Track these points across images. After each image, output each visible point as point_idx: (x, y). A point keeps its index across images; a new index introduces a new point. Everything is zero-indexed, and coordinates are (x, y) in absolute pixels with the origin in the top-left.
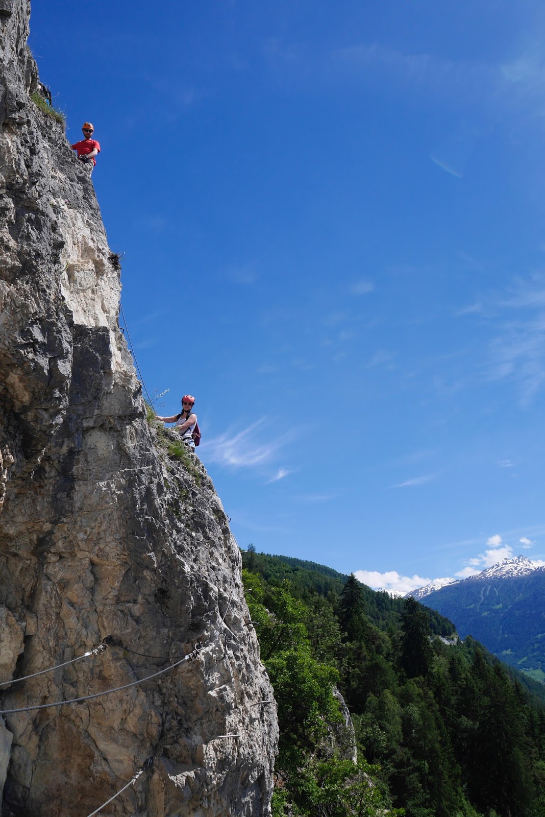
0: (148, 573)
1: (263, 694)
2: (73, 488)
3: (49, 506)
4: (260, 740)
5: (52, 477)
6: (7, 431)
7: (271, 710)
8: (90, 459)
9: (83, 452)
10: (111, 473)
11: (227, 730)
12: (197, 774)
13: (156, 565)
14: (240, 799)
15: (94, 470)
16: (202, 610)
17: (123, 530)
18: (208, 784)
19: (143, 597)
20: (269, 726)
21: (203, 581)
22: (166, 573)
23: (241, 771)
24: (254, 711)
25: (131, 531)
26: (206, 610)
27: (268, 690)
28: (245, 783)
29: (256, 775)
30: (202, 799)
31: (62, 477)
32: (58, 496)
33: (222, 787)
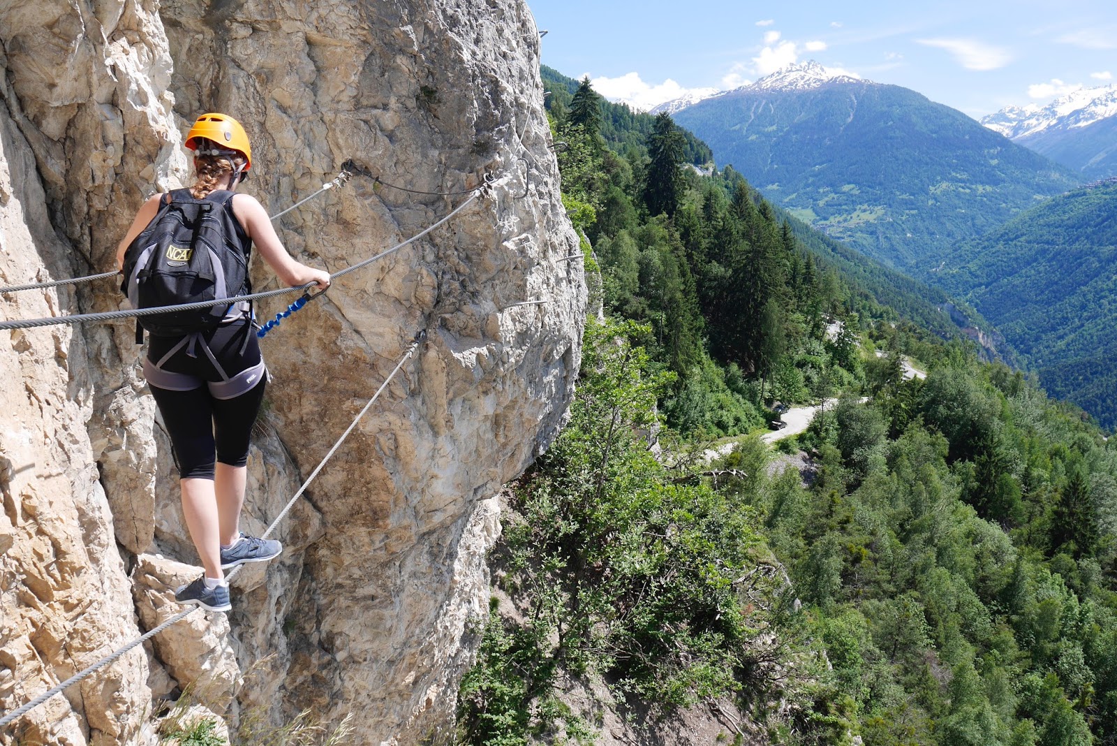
0: (403, 60)
1: (570, 245)
4: (568, 306)
7: (579, 266)
11: (528, 293)
12: (491, 351)
13: (416, 47)
14: (541, 378)
16: (491, 122)
18: (504, 363)
19: (398, 100)
20: (578, 288)
21: (490, 75)
22: (433, 61)
23: (544, 346)
24: (560, 268)
26: (497, 123)
27: (575, 239)
28: (549, 359)
29: (562, 350)
30: (495, 380)
33: (521, 366)
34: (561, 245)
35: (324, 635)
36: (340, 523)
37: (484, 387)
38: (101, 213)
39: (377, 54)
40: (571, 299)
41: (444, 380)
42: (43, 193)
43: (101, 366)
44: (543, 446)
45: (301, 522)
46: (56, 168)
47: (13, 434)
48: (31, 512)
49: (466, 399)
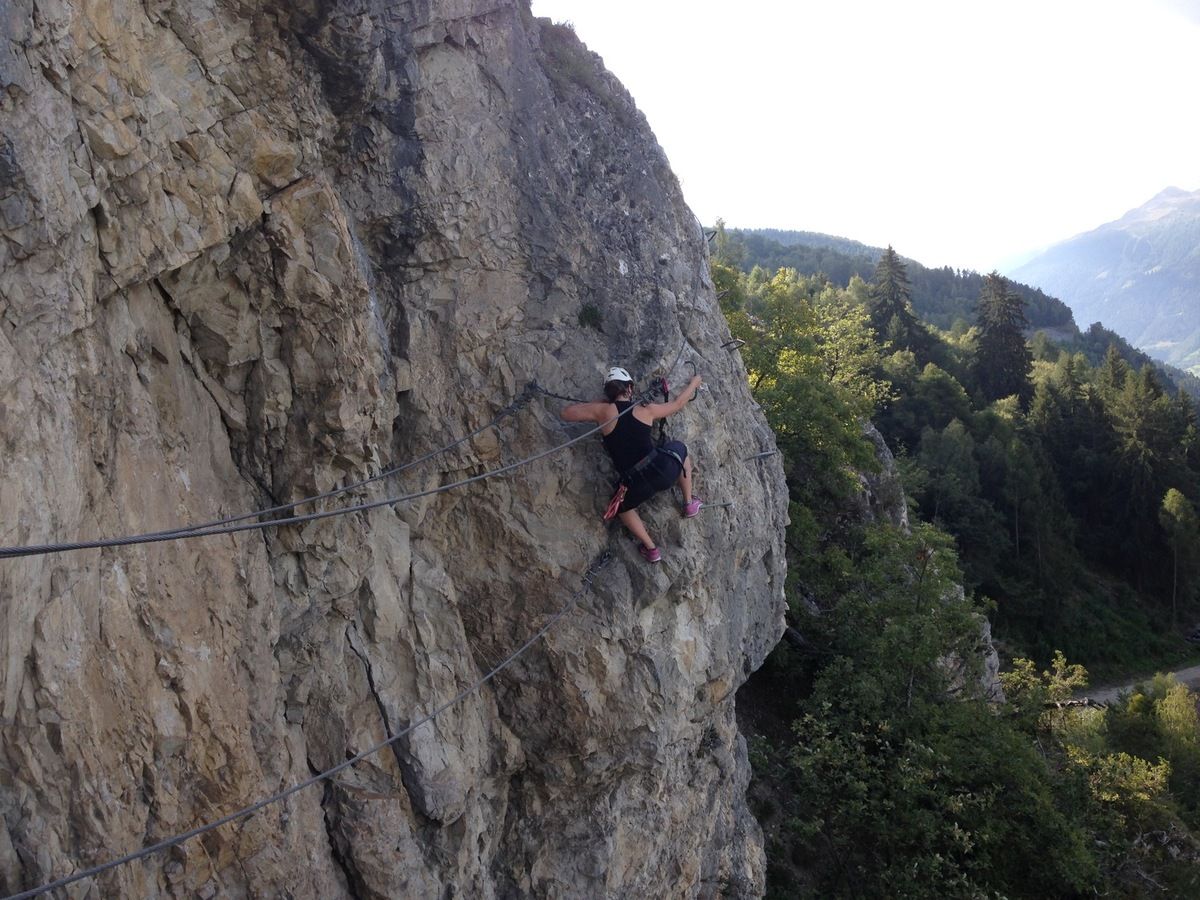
0: (564, 282)
1: (761, 444)
2: (422, 156)
3: (390, 192)
4: (761, 507)
5: (384, 143)
6: (293, 69)
7: (775, 464)
8: (439, 103)
9: (426, 92)
10: (478, 124)
11: (711, 496)
12: (674, 557)
13: (574, 268)
14: (739, 585)
15: (449, 122)
16: (654, 330)
17: (514, 219)
18: (691, 570)
19: (562, 320)
20: (774, 487)
21: (650, 285)
22: (592, 279)
23: (737, 550)
24: (749, 468)
25: (526, 219)
26: (661, 330)
27: (769, 437)
28: (745, 564)
29: (760, 554)
30: (684, 588)
31: (401, 139)
32: (401, 173)
33: (712, 572)
34: (748, 444)
35: (535, 882)
36: (540, 749)
37: (674, 596)
38: (279, 452)
39: (538, 279)
40: (766, 500)
41: (630, 590)
42: (227, 440)
43: (289, 592)
44: (756, 661)
45: (499, 749)
46: (238, 417)
47: (192, 650)
48: (205, 719)
49: (658, 610)
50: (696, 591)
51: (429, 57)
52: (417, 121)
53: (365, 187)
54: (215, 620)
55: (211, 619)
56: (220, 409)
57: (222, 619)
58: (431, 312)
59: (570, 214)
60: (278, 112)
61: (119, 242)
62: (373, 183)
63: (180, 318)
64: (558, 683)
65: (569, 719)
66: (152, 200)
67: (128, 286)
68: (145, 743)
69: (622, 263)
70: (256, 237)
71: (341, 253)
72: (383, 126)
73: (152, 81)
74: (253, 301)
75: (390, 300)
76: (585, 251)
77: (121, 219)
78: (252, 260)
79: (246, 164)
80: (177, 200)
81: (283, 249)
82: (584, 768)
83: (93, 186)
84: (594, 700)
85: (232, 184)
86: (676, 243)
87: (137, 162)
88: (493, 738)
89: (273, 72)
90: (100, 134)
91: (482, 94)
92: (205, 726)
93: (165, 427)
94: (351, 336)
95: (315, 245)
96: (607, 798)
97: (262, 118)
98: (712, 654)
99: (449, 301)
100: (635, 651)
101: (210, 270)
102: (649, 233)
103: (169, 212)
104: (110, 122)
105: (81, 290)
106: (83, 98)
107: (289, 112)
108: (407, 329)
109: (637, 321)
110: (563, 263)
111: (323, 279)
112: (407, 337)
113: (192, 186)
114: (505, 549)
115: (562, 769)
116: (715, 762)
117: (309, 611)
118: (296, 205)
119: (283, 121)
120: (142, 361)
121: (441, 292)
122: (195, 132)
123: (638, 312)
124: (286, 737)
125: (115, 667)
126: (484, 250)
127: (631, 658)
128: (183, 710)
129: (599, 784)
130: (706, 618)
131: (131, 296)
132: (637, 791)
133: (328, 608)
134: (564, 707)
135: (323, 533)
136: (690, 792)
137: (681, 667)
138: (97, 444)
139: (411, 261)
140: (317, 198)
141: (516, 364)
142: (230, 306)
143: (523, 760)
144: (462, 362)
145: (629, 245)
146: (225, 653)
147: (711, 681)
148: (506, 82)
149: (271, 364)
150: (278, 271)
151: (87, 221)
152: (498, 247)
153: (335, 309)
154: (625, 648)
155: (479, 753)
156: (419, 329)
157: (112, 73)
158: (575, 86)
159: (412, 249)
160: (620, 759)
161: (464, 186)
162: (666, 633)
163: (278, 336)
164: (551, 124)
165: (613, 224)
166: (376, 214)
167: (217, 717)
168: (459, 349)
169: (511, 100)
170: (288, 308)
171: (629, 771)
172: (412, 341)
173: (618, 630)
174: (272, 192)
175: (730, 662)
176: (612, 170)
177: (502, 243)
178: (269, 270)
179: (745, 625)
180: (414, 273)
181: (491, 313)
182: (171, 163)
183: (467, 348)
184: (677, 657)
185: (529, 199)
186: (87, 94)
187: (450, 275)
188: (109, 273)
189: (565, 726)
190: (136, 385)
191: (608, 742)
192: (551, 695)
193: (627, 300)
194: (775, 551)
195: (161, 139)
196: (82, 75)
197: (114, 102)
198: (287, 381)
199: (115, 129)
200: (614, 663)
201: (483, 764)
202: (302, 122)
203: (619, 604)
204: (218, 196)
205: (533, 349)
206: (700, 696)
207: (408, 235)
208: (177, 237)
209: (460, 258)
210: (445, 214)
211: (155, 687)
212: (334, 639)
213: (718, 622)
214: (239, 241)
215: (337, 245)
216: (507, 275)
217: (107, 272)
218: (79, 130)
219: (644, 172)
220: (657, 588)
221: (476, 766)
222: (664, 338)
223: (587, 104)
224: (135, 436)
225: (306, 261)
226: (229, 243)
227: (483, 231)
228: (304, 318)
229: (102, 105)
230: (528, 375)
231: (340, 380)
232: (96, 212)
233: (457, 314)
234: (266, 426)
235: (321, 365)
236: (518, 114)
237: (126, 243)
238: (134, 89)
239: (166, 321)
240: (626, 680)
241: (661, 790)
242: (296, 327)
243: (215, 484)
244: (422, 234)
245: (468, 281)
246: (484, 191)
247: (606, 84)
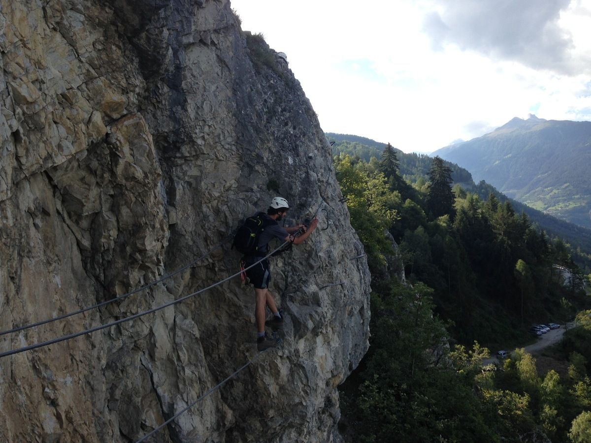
0: (259, 167)
1: (357, 251)
2: (185, 101)
3: (168, 119)
4: (358, 284)
5: (165, 94)
6: (125, 55)
7: (364, 261)
8: (195, 73)
9: (188, 68)
10: (216, 85)
11: (334, 279)
12: (316, 312)
13: (265, 160)
14: (348, 325)
15: (200, 84)
16: (306, 193)
17: (234, 134)
18: (324, 318)
19: (258, 187)
20: (364, 273)
21: (304, 169)
22: (274, 166)
23: (347, 307)
24: (352, 263)
25: (240, 134)
26: (310, 193)
27: (361, 246)
28: (351, 314)
29: (358, 308)
30: (321, 328)
31: (174, 92)
32: (174, 109)
33: (335, 319)
34: (351, 251)
36: (243, 416)
37: (315, 333)
38: (109, 262)
39: (246, 166)
40: (361, 280)
41: (293, 329)
42: (79, 256)
43: (111, 338)
44: (355, 364)
45: (221, 416)
46: (86, 243)
47: (62, 380)
48: (70, 420)
49: (307, 340)
50: (326, 329)
51: (190, 49)
52: (183, 82)
53: (154, 116)
54: (74, 360)
55: (72, 360)
56: (77, 239)
57: (78, 359)
58: (188, 182)
59: (263, 133)
60: (116, 78)
61: (27, 150)
62: (159, 114)
63: (56, 190)
64: (254, 381)
65: (260, 400)
66: (47, 127)
67: (31, 175)
68: (38, 439)
69: (290, 158)
70: (102, 146)
71: (149, 154)
72: (165, 85)
73: (47, 61)
74: (99, 180)
75: (166, 175)
76: (271, 152)
77: (29, 138)
78: (99, 158)
79: (98, 106)
80: (61, 127)
81: (117, 152)
82: (267, 425)
83: (14, 120)
84: (273, 389)
85: (90, 117)
86: (317, 148)
87: (39, 105)
88: (218, 410)
89: (115, 57)
90: (19, 90)
91: (218, 70)
92: (70, 425)
93: (48, 252)
94: (152, 199)
95: (135, 151)
96: (278, 439)
97: (109, 82)
98: (334, 362)
99: (198, 176)
100: (295, 362)
101: (75, 164)
102: (303, 143)
103: (55, 133)
104: (25, 83)
105: (4, 177)
106: (10, 70)
107: (123, 79)
108: (175, 190)
109: (298, 188)
110: (259, 158)
111: (139, 169)
112: (175, 195)
113: (68, 119)
114: (226, 308)
115: (255, 426)
116: (331, 415)
117: (122, 348)
118: (125, 129)
119: (119, 83)
120: (36, 216)
121: (194, 172)
122: (71, 88)
123: (298, 184)
124: (110, 420)
125: (20, 396)
126: (217, 150)
127: (293, 366)
128: (58, 417)
129: (274, 433)
130: (331, 343)
131: (32, 180)
132: (293, 435)
133: (132, 346)
134: (257, 393)
135: (131, 305)
136: (319, 433)
137: (319, 370)
138: (11, 266)
139: (178, 155)
140: (137, 125)
141: (233, 210)
142: (86, 183)
143: (234, 422)
144: (205, 209)
145: (293, 148)
146: (80, 379)
147: (333, 376)
148: (231, 64)
149: (107, 214)
150: (113, 164)
151: (10, 140)
152: (225, 149)
153: (145, 185)
154: (290, 361)
155: (210, 419)
156: (181, 191)
157: (27, 56)
158: (265, 67)
159: (179, 149)
160: (286, 419)
161: (208, 117)
162: (311, 352)
163: (112, 199)
164: (254, 86)
165: (285, 138)
166: (160, 130)
167: (77, 419)
168: (203, 202)
169: (233, 73)
170: (118, 184)
171: (291, 426)
172: (178, 197)
173: (286, 351)
174: (111, 121)
175: (343, 366)
176: (284, 110)
177: (227, 146)
178: (108, 164)
179: (351, 346)
180: (179, 162)
181: (221, 183)
182: (58, 106)
183: (207, 201)
184: (317, 365)
185: (242, 124)
186: (13, 68)
187: (199, 163)
188: (21, 168)
189: (257, 403)
190: (33, 230)
191: (280, 411)
192: (250, 387)
193: (292, 177)
194: (365, 306)
195: (52, 92)
196: (10, 57)
197: (27, 72)
198: (115, 224)
199: (28, 87)
200: (284, 369)
201: (213, 424)
202: (129, 84)
203: (287, 337)
204: (82, 124)
205: (243, 202)
206: (327, 384)
207: (177, 142)
208: (60, 147)
209: (204, 154)
210: (197, 131)
211: (43, 405)
212: (135, 362)
213: (337, 345)
214: (93, 148)
215: (147, 151)
216: (229, 163)
217: (19, 168)
218: (7, 88)
219: (300, 112)
220: (308, 329)
221: (209, 426)
222: (312, 197)
223: (272, 77)
224: (32, 259)
225: (129, 158)
226: (87, 150)
227: (217, 140)
228: (127, 190)
229: (21, 74)
230: (240, 216)
231: (146, 223)
232: (16, 135)
233: (203, 183)
234: (103, 248)
235: (135, 215)
236: (237, 80)
237: (31, 151)
238: (39, 65)
239: (49, 193)
240: (290, 378)
241: (305, 433)
242: (122, 194)
243: (74, 282)
244: (184, 141)
245: (209, 166)
246: (218, 119)
247: (280, 66)
